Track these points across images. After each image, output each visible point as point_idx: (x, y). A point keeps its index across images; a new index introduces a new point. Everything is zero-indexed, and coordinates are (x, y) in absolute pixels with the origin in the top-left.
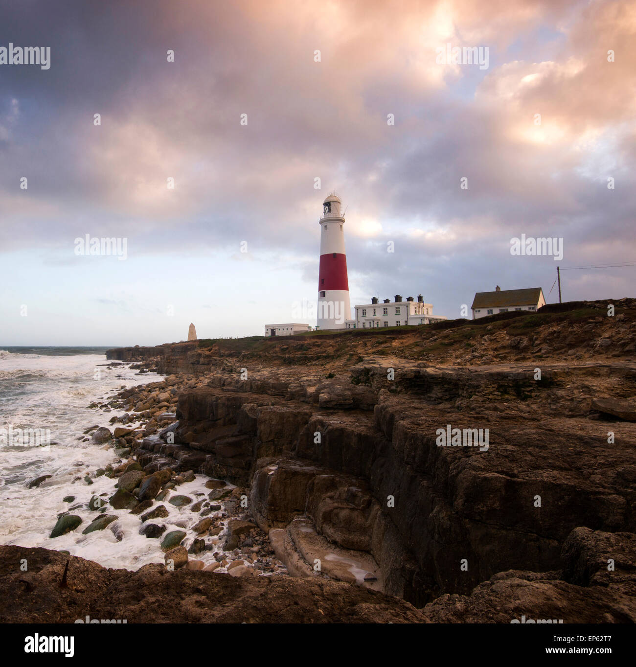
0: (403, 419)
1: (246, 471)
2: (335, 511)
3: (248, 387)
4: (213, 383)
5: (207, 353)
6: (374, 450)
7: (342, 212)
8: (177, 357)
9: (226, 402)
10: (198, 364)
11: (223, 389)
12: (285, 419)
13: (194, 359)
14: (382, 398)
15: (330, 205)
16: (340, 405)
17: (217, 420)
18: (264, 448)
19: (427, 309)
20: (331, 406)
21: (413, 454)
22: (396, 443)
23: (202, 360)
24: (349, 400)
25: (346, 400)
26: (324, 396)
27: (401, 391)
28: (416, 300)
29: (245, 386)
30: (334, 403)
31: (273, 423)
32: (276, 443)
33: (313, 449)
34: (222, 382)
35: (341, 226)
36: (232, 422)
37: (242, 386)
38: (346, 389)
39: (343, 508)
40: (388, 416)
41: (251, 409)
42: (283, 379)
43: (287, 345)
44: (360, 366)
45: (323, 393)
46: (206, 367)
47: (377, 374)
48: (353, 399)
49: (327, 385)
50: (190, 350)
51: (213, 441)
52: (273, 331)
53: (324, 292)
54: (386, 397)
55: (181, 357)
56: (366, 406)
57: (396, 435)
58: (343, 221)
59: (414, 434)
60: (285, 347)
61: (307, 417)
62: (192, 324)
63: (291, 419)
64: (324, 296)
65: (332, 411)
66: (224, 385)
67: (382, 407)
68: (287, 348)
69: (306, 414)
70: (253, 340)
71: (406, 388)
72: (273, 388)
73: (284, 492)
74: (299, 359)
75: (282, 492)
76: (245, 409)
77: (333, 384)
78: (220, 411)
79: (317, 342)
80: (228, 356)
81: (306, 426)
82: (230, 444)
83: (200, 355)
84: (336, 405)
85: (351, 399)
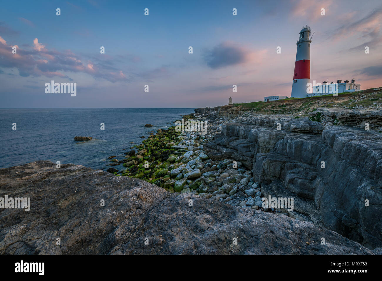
0: (341, 136)
1: (252, 158)
2: (296, 179)
3: (254, 123)
4: (238, 121)
5: (236, 109)
6: (320, 152)
7: (310, 37)
8: (223, 112)
9: (244, 129)
10: (232, 114)
11: (242, 123)
12: (272, 136)
13: (231, 112)
14: (327, 127)
15: (303, 33)
16: (302, 130)
17: (239, 136)
18: (260, 149)
19: (357, 87)
20: (296, 131)
21: (347, 154)
22: (336, 149)
23: (234, 112)
24: (307, 128)
25: (305, 128)
26: (293, 126)
27: (339, 124)
28: (350, 82)
29: (253, 122)
30: (298, 130)
31: (266, 138)
32: (267, 147)
33: (285, 150)
34: (242, 120)
35: (309, 45)
36: (246, 137)
37: (251, 122)
38: (306, 123)
39: (300, 178)
40: (331, 135)
41: (255, 132)
42: (272, 119)
43: (275, 105)
44: (315, 112)
45: (292, 125)
46: (235, 115)
47: (325, 115)
48: (310, 128)
49: (295, 121)
50: (229, 108)
51: (237, 145)
52: (268, 100)
53: (296, 80)
54: (330, 126)
55: (225, 111)
56: (317, 131)
57: (336, 145)
58: (311, 42)
59: (350, 144)
60: (274, 106)
61: (283, 136)
62: (230, 98)
63: (275, 136)
64: (296, 82)
65: (297, 133)
66: (243, 122)
67: (327, 131)
68: (275, 106)
69: (283, 134)
70: (258, 103)
71: (343, 122)
72: (266, 123)
73: (269, 168)
74: (281, 111)
75: (268, 168)
76: (253, 132)
77: (298, 121)
78: (240, 132)
79: (291, 103)
80: (245, 111)
81: (282, 140)
82: (244, 147)
83: (233, 110)
84: (300, 130)
85: (309, 127)
